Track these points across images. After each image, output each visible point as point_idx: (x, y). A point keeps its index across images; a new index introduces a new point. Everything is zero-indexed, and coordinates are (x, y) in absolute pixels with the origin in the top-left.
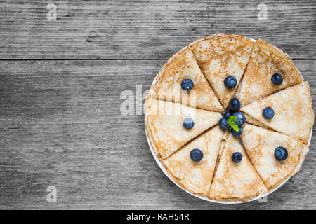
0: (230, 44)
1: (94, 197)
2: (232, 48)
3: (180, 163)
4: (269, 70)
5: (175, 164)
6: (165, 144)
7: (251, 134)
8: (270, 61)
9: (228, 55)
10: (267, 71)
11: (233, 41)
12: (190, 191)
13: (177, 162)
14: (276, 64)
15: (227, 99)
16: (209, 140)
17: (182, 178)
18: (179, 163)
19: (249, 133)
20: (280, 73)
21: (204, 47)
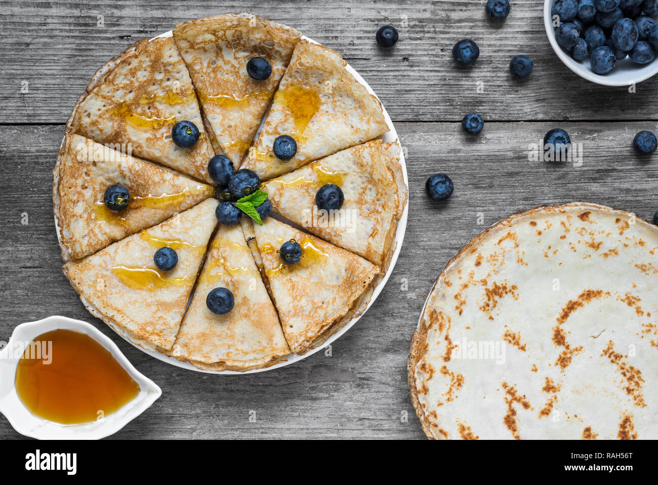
0: (133, 73)
1: (199, 411)
2: (142, 76)
3: (204, 335)
4: (234, 62)
5: (196, 342)
6: (152, 323)
7: (287, 194)
8: (224, 48)
9: (146, 93)
10: (233, 66)
11: (135, 63)
12: (257, 367)
13: (198, 337)
14: (237, 43)
15: (202, 166)
16: (224, 258)
17: (224, 358)
18: (203, 337)
19: (281, 195)
20: (256, 55)
21: (94, 111)
